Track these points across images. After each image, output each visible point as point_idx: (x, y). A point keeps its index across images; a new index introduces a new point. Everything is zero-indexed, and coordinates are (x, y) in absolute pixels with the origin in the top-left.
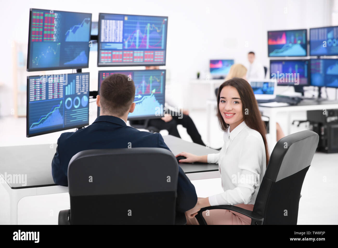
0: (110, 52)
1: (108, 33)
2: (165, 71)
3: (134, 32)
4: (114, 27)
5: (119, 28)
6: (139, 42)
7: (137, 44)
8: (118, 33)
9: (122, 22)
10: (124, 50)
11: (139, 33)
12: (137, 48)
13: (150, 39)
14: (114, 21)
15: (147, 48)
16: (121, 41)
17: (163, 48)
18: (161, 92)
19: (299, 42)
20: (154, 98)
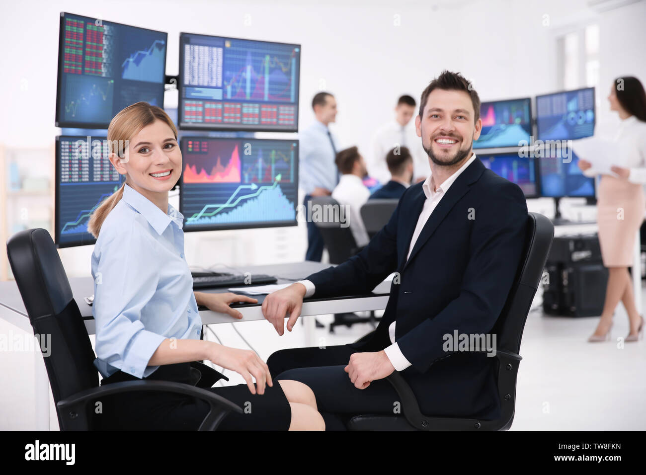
0: (201, 103)
1: (196, 68)
2: (297, 142)
3: (243, 69)
4: (207, 59)
5: (215, 61)
6: (252, 88)
7: (248, 91)
8: (214, 69)
9: (220, 50)
10: (224, 100)
11: (251, 72)
12: (248, 98)
13: (271, 83)
14: (206, 48)
15: (266, 99)
16: (220, 85)
17: (292, 100)
18: (292, 180)
19: (518, 121)
20: (278, 190)
